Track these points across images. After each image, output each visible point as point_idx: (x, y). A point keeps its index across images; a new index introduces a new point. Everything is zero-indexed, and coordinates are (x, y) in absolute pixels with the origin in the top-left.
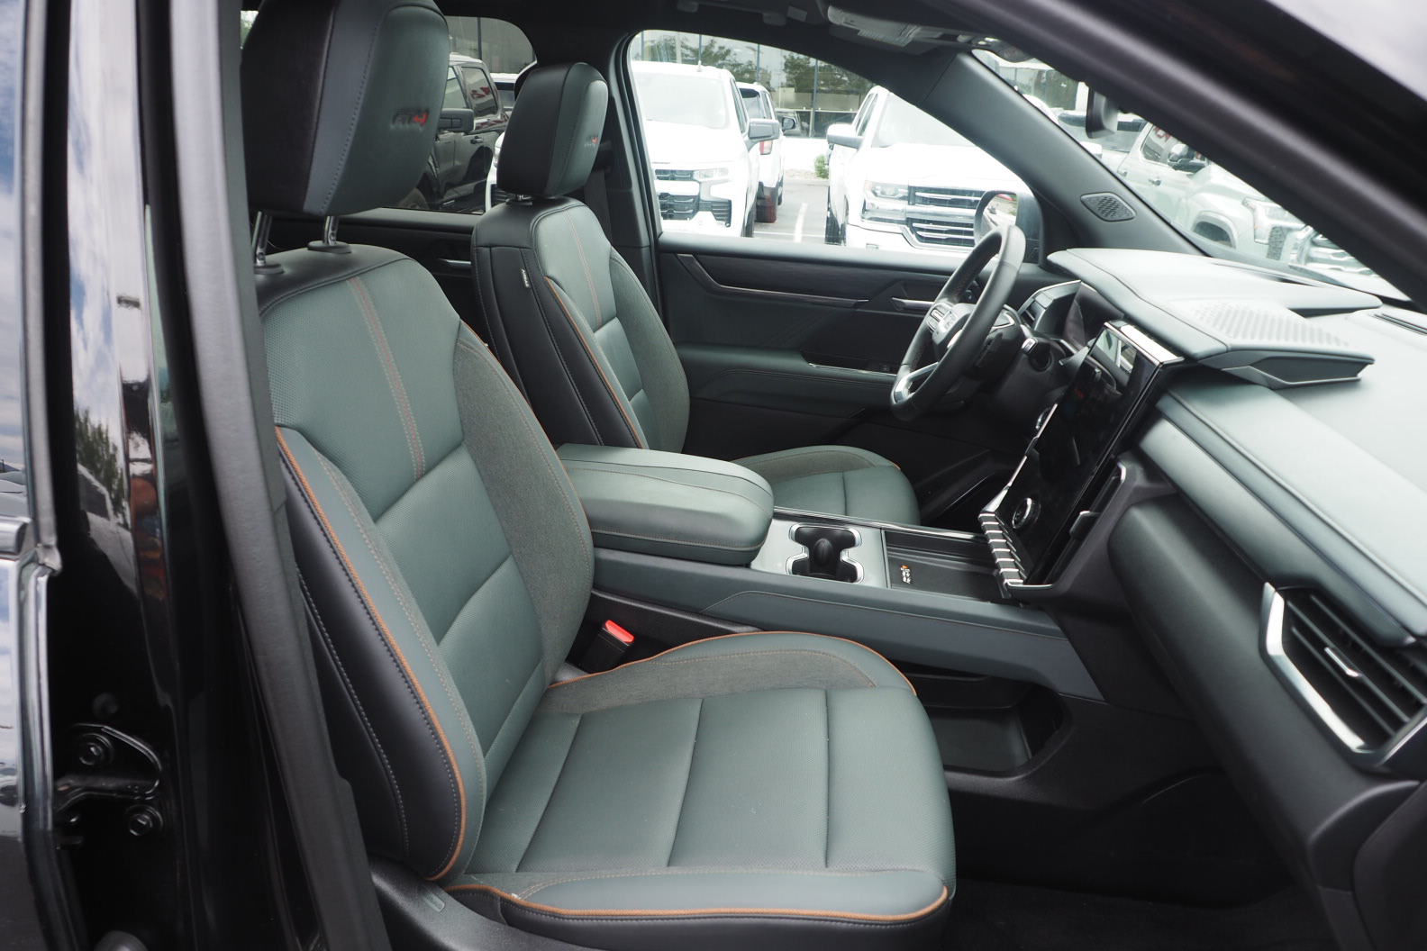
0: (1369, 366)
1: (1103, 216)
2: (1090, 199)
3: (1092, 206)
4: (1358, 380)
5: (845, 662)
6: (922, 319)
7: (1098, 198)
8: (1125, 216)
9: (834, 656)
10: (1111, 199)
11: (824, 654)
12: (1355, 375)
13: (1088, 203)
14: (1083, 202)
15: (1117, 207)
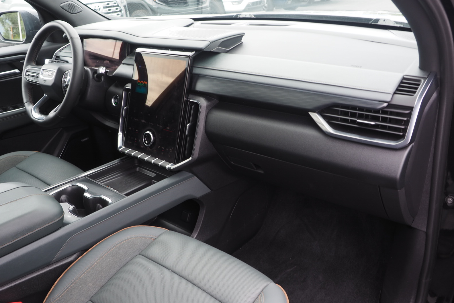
0: (243, 36)
1: (71, 12)
2: (64, 5)
3: (66, 8)
4: (242, 43)
5: (136, 237)
6: (21, 78)
7: (67, 4)
8: (79, 11)
9: (130, 238)
10: (71, 4)
11: (125, 240)
12: (241, 41)
13: (64, 7)
14: (62, 7)
15: (75, 7)
